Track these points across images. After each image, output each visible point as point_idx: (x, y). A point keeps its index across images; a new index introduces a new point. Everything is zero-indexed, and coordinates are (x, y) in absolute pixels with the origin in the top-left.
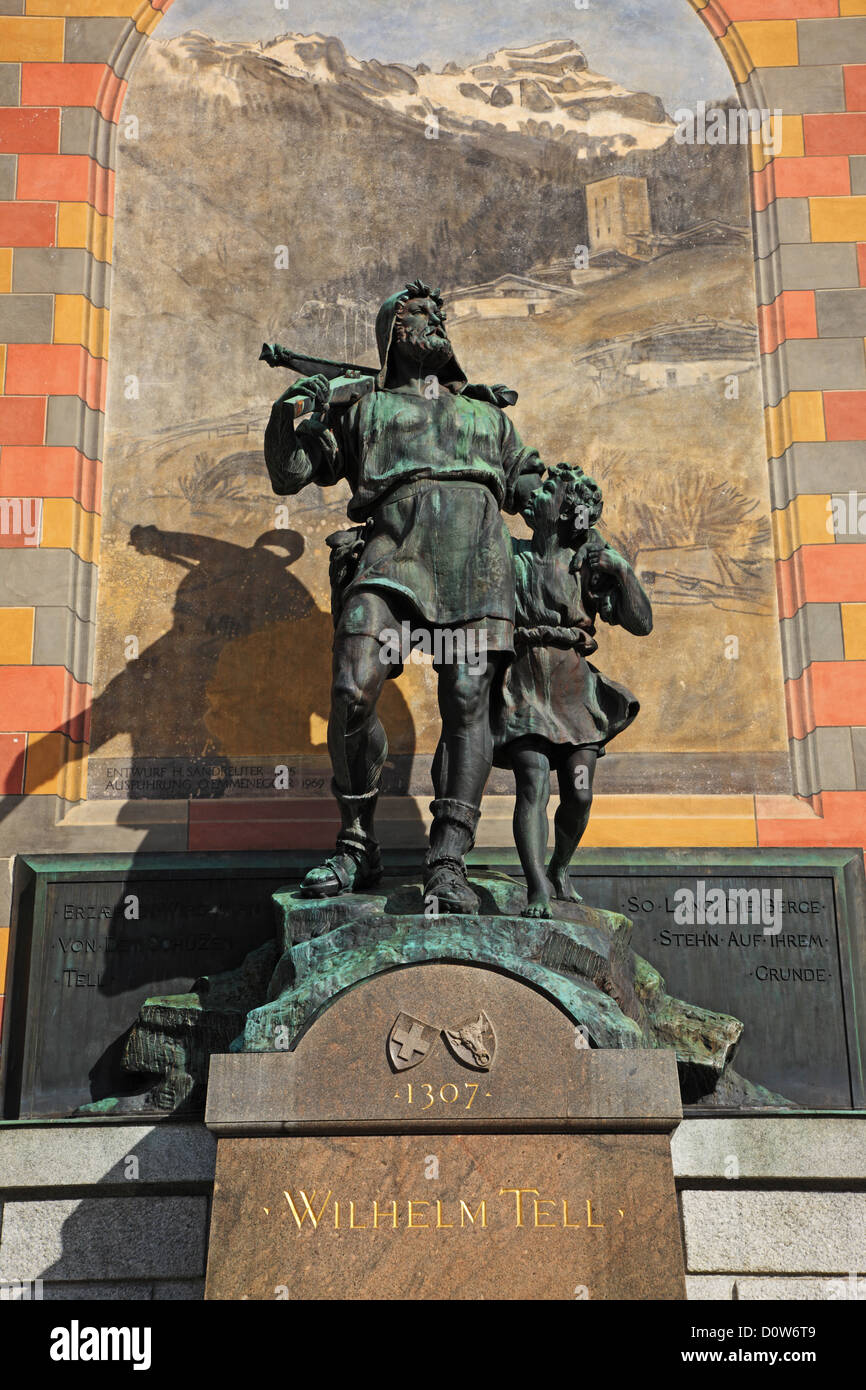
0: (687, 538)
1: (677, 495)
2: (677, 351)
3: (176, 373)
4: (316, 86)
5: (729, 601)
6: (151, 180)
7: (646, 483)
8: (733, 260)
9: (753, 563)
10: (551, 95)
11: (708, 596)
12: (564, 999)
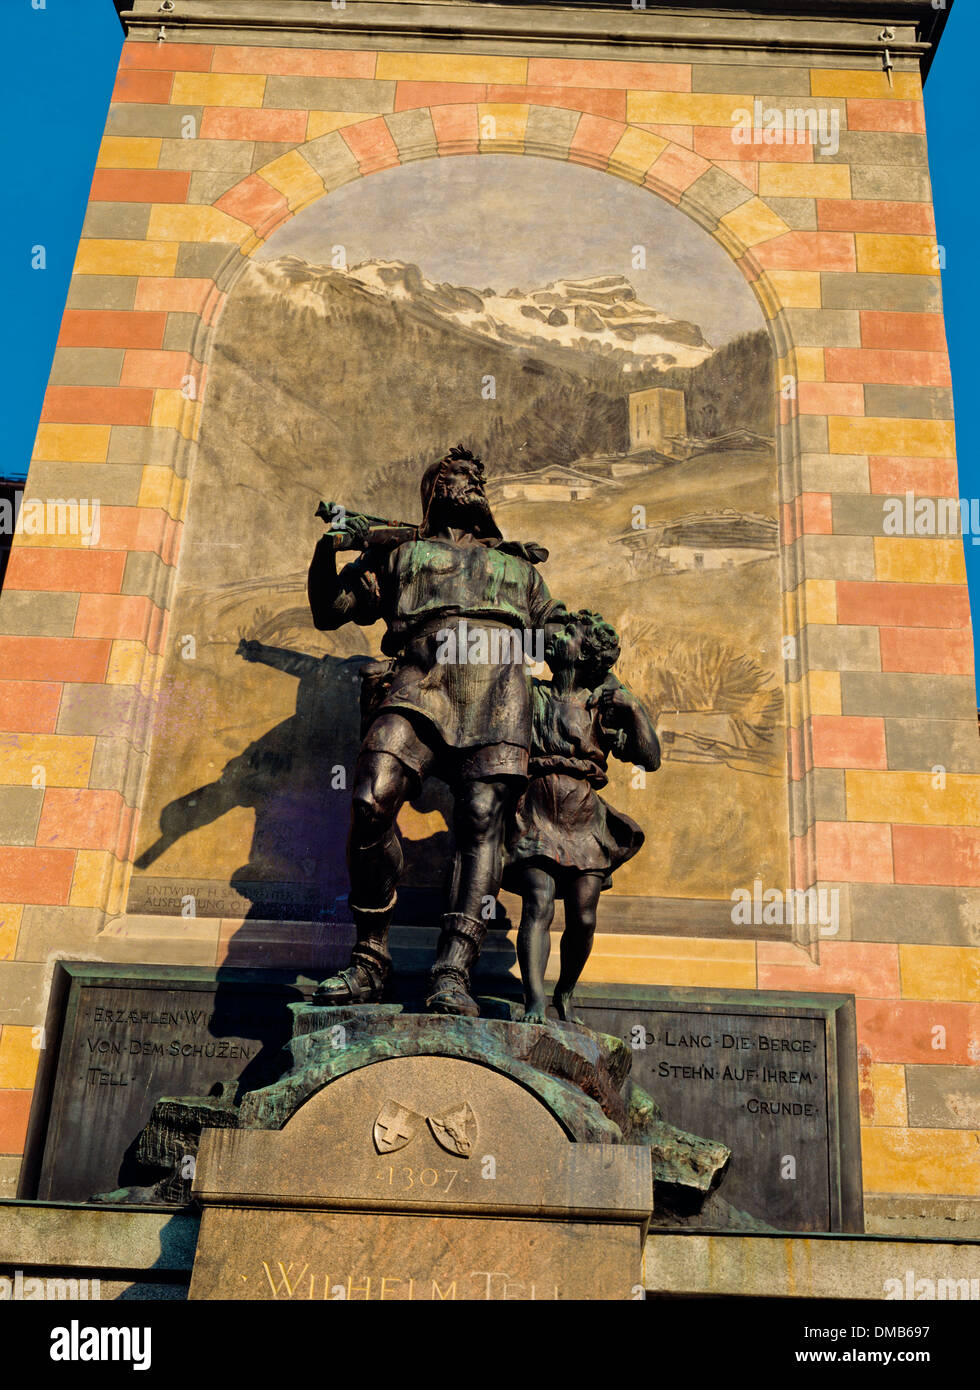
0: (706, 703)
1: (699, 665)
2: (704, 538)
3: (244, 536)
4: (393, 303)
5: (743, 762)
6: (239, 373)
7: (670, 652)
8: (759, 463)
9: (765, 729)
10: (602, 319)
11: (723, 757)
12: (549, 1097)
